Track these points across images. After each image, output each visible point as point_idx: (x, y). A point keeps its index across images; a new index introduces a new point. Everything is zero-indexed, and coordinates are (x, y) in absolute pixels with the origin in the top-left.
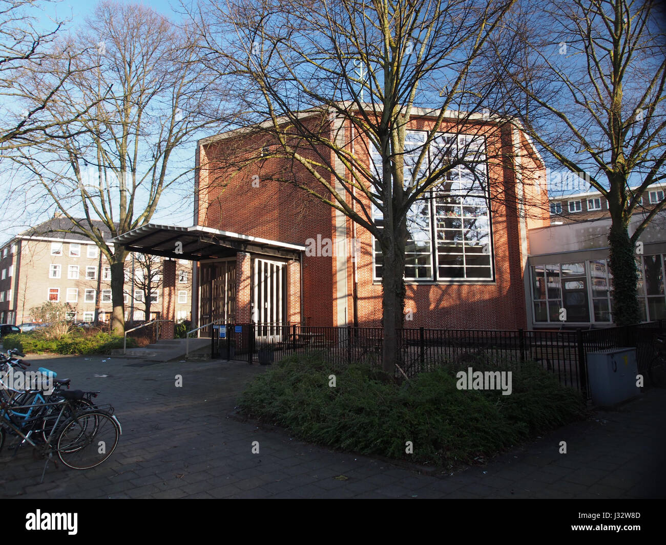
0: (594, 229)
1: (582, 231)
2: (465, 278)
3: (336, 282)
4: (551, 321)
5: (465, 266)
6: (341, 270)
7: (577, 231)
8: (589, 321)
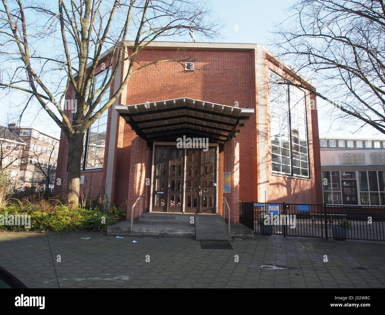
0: (349, 154)
1: (342, 155)
2: (301, 176)
3: (259, 171)
4: (334, 203)
5: (301, 168)
6: (262, 163)
7: (339, 154)
8: (358, 204)
